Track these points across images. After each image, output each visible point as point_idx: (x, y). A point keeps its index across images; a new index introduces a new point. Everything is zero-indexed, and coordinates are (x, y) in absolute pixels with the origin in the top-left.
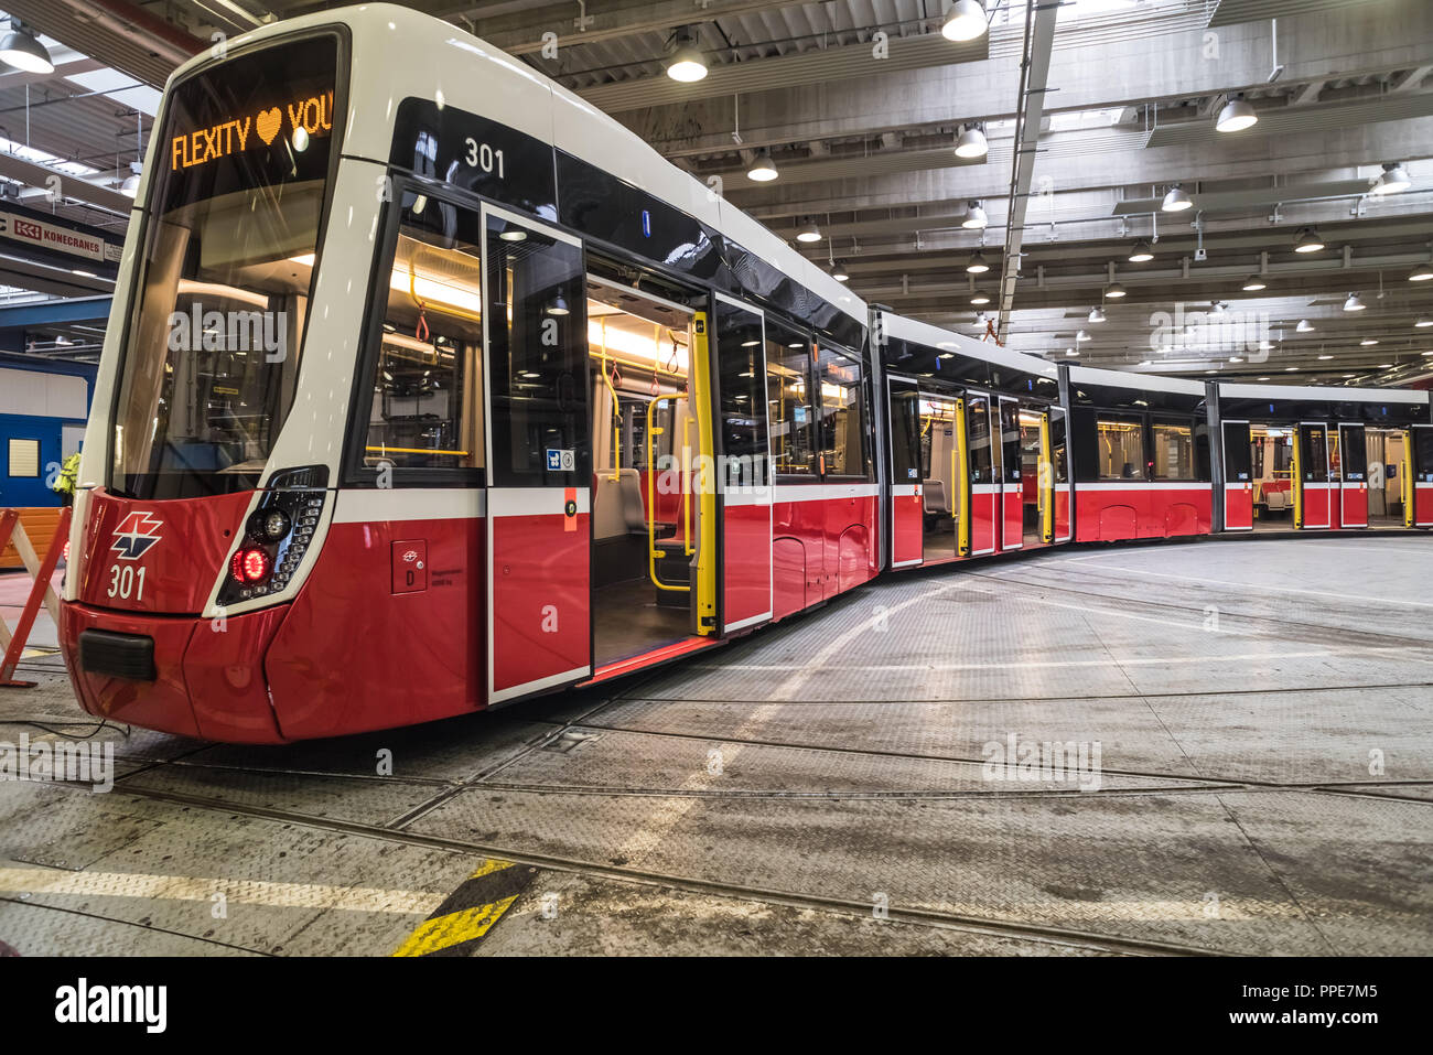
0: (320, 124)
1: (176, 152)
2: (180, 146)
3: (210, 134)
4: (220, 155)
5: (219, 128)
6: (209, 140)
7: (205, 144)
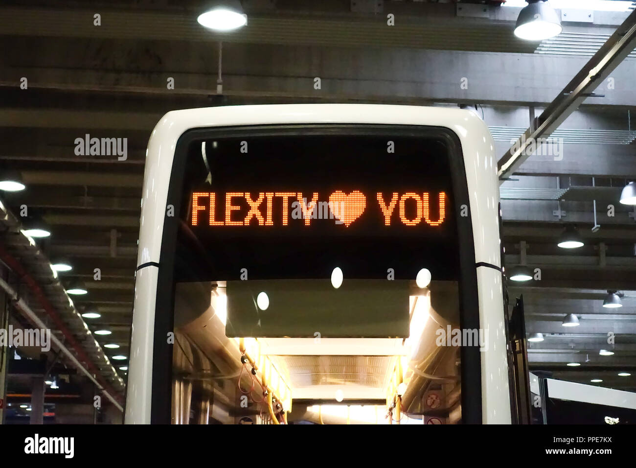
0: (423, 219)
1: (196, 208)
2: (204, 201)
3: (255, 198)
4: (270, 222)
5: (270, 196)
6: (254, 205)
7: (246, 208)
